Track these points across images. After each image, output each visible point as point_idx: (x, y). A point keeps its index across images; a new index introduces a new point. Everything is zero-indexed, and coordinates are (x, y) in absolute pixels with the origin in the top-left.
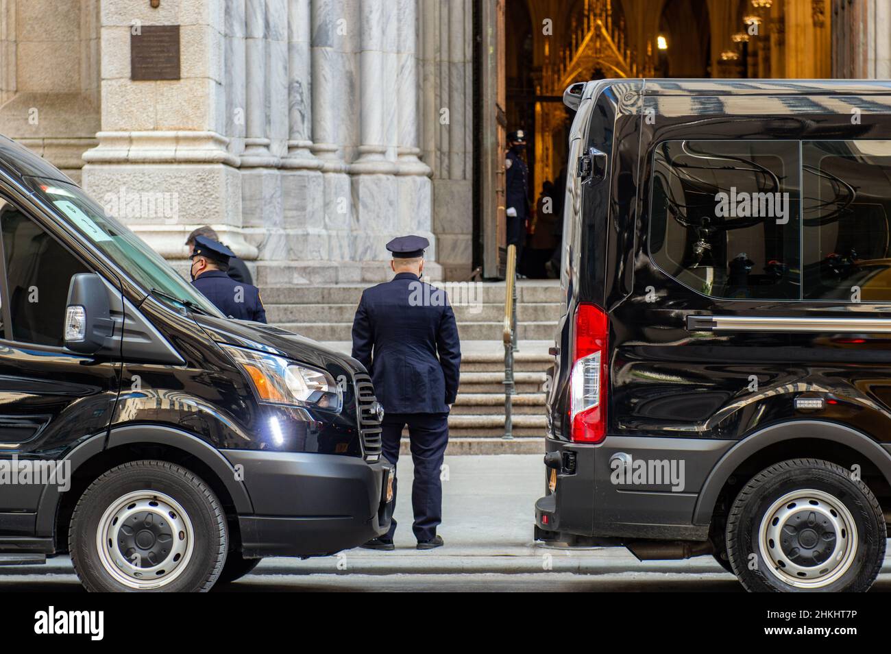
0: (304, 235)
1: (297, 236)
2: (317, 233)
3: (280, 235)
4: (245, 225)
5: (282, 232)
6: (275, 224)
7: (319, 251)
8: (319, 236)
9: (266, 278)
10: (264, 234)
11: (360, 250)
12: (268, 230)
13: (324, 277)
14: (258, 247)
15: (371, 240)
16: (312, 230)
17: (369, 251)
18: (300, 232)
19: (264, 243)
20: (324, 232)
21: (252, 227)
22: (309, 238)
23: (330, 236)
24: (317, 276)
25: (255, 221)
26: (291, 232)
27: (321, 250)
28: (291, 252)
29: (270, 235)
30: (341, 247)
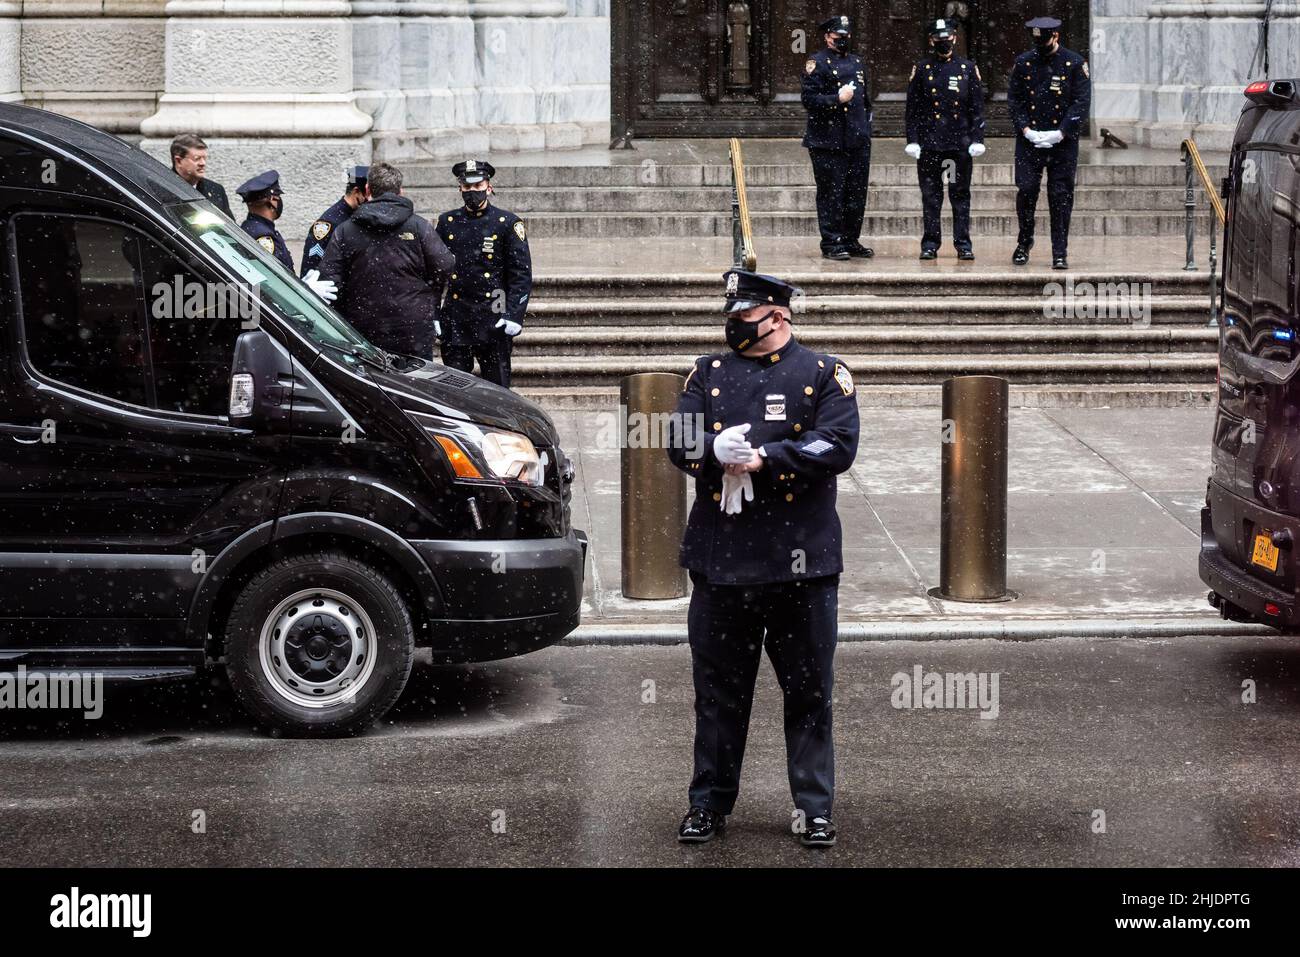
0: (426, 98)
1: (418, 99)
2: (442, 95)
3: (400, 99)
4: (356, 87)
5: (401, 95)
6: (392, 86)
7: (444, 117)
8: (444, 98)
9: (384, 153)
10: (380, 99)
11: (487, 110)
12: (385, 93)
13: (449, 149)
14: (373, 116)
15: (500, 99)
16: (437, 92)
17: (496, 114)
18: (421, 93)
19: (381, 108)
20: (449, 93)
21: (365, 89)
22: (432, 100)
23: (455, 96)
24: (442, 148)
25: (368, 83)
26: (411, 93)
27: (446, 114)
28: (410, 119)
29: (388, 99)
30: (465, 108)
